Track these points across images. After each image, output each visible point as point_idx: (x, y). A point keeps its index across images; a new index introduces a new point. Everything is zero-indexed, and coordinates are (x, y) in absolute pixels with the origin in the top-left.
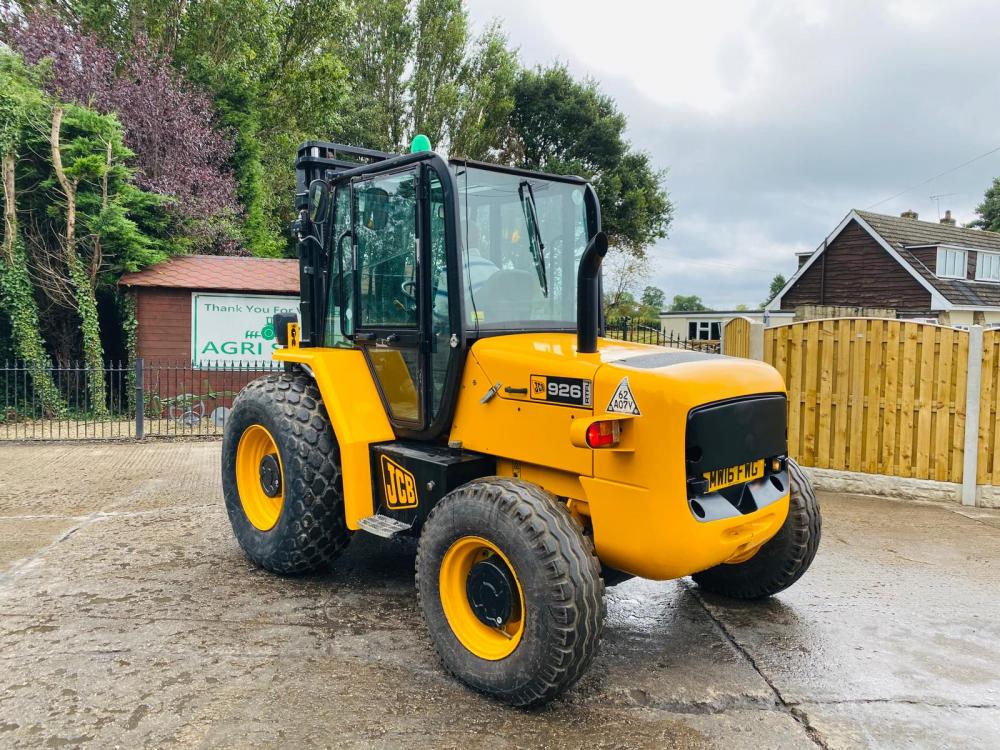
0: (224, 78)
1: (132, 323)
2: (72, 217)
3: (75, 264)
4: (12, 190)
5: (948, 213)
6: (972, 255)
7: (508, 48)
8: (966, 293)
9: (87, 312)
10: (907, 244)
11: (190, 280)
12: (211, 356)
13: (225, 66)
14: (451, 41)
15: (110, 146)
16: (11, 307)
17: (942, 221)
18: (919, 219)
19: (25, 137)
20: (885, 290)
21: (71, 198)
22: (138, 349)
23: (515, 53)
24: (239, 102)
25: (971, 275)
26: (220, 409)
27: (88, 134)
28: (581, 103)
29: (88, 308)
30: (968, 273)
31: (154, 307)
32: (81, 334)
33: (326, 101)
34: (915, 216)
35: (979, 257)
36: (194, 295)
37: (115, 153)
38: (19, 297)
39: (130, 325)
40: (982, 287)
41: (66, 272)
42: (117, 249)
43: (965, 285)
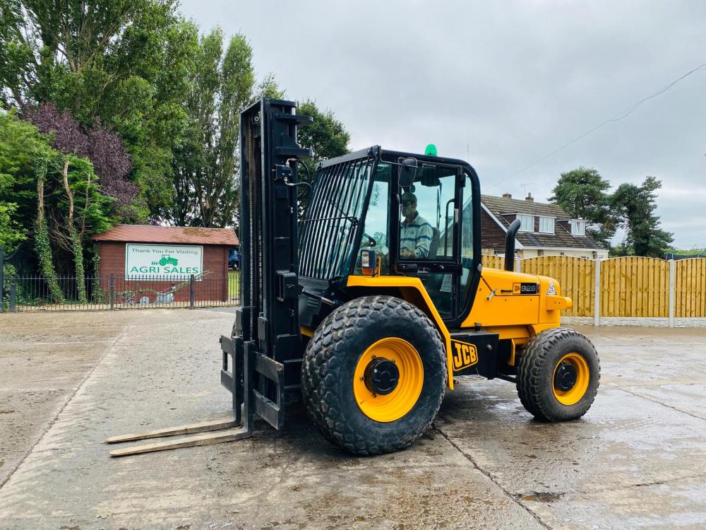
0: (127, 128)
1: (97, 258)
2: (72, 209)
3: (72, 230)
4: (42, 196)
5: (530, 194)
6: (537, 219)
7: (279, 90)
8: (532, 240)
9: (78, 253)
10: (503, 213)
11: (125, 237)
12: (134, 273)
13: (127, 122)
14: (244, 88)
15: (89, 175)
16: (40, 251)
17: (527, 198)
18: (512, 198)
19: (49, 171)
20: (491, 238)
21: (72, 200)
22: (99, 270)
23: (283, 93)
24: (133, 140)
25: (536, 229)
26: (144, 298)
27: (79, 169)
28: (323, 125)
29: (78, 250)
30: (535, 229)
31: (108, 251)
32: (74, 263)
33: (174, 132)
34: (510, 196)
35: (541, 219)
36: (127, 244)
37: (91, 179)
38: (44, 246)
39: (96, 258)
40: (542, 236)
41: (68, 235)
42: (93, 223)
43: (532, 235)
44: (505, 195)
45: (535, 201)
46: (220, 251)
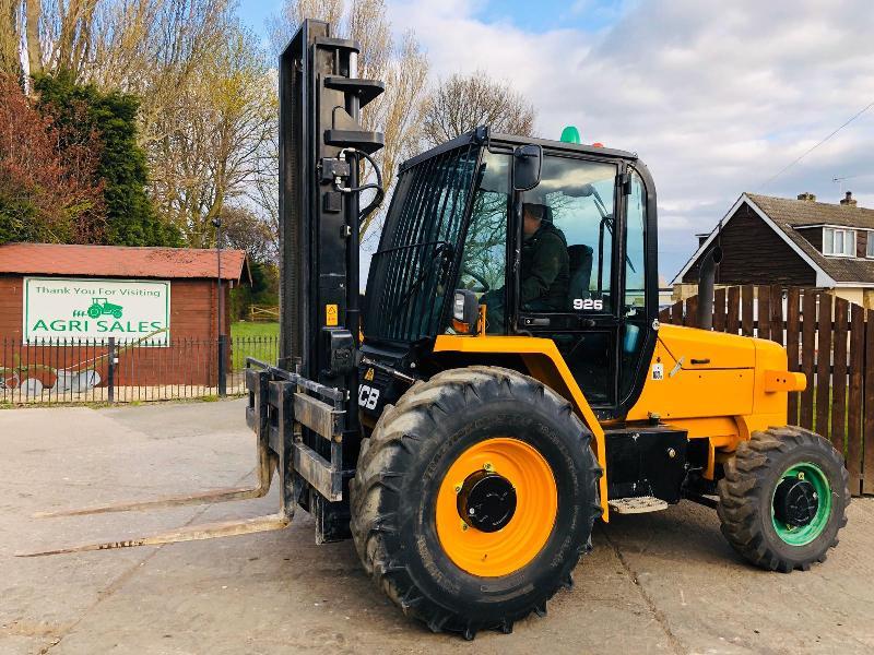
5: (849, 194)
6: (862, 235)
10: (796, 225)
18: (816, 201)
20: (774, 269)
25: (861, 253)
30: (858, 252)
35: (870, 236)
40: (871, 264)
43: (853, 263)
44: (802, 197)
45: (859, 205)
46: (203, 289)
